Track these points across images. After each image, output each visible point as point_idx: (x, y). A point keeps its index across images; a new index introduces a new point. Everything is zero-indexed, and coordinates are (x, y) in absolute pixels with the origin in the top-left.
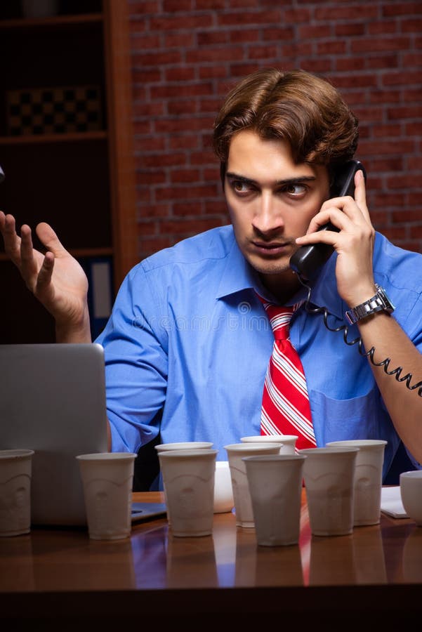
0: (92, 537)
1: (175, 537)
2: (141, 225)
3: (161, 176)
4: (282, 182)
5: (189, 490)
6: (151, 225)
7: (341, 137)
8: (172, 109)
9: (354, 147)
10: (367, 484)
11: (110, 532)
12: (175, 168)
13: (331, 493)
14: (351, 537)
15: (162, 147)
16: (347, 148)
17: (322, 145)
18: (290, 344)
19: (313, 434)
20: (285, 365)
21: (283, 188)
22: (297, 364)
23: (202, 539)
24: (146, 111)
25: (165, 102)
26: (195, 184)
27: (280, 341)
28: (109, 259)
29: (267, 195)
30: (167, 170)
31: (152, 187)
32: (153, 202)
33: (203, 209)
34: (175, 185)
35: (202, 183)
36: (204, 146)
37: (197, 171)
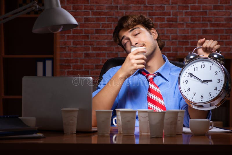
28: (52, 59)
31: (66, 35)
32: (66, 40)
33: (83, 43)
34: (74, 35)
35: (84, 34)
36: (85, 21)
37: (82, 30)
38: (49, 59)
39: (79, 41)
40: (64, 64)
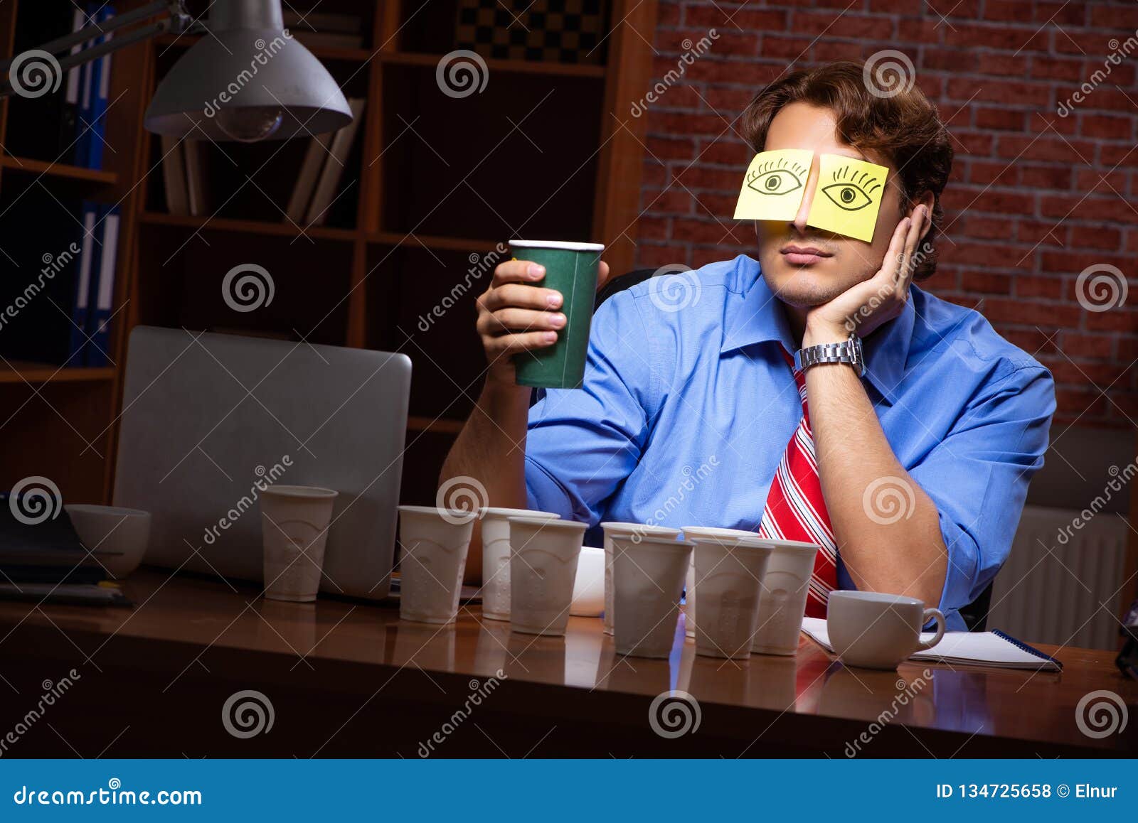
0: (402, 616)
1: (515, 632)
2: (645, 221)
3: (685, 148)
5: (540, 571)
6: (660, 222)
10: (784, 598)
11: (429, 612)
12: (708, 137)
13: (726, 600)
15: (693, 103)
23: (549, 640)
24: (677, 42)
30: (696, 139)
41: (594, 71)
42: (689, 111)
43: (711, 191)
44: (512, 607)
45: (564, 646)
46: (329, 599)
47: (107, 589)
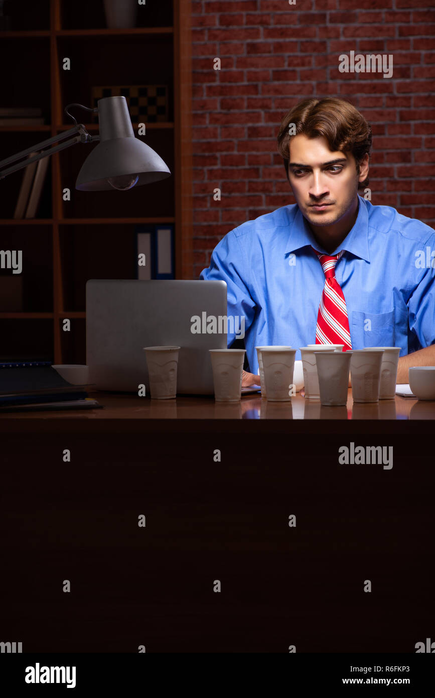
0: (216, 400)
1: (269, 401)
2: (196, 199)
3: (213, 160)
4: (326, 164)
5: (279, 372)
6: (204, 199)
7: (360, 134)
8: (223, 105)
9: (370, 140)
10: (388, 373)
11: (229, 397)
12: (224, 153)
13: (366, 376)
14: (378, 404)
15: (215, 136)
16: (365, 140)
17: (348, 138)
18: (335, 281)
19: (350, 341)
20: (332, 295)
21: (327, 167)
22: (341, 294)
23: (284, 403)
24: (203, 106)
25: (219, 99)
26: (240, 167)
27: (329, 278)
28: (172, 227)
29: (317, 172)
30: (218, 154)
31: (206, 169)
32: (206, 181)
33: (247, 188)
34: (225, 168)
35: (247, 167)
36: (250, 136)
37: (243, 156)
38: (164, 226)
39: (236, 183)
40: (203, 237)
41: (168, 125)
42: (213, 140)
43: (229, 180)
44: (266, 390)
45: (291, 405)
46: (183, 396)
47: (90, 401)
